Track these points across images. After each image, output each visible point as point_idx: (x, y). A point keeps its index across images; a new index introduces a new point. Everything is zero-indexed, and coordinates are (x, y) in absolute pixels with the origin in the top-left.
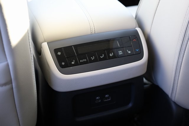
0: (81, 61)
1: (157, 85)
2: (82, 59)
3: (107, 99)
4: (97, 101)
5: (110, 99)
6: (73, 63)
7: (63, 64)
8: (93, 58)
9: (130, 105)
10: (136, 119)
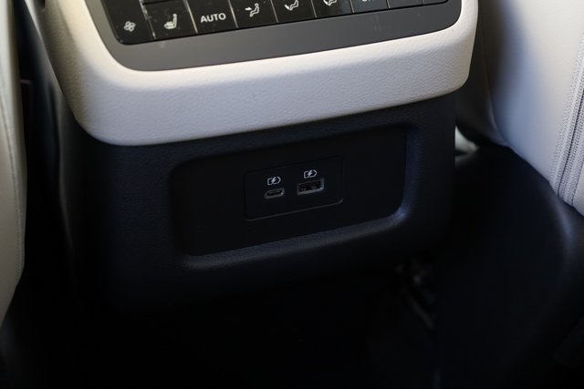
0: (203, 19)
1: (505, 144)
2: (208, 13)
3: (308, 188)
4: (270, 192)
5: (321, 189)
6: (170, 25)
7: (130, 26)
8: (254, 11)
9: (401, 215)
10: (417, 279)
